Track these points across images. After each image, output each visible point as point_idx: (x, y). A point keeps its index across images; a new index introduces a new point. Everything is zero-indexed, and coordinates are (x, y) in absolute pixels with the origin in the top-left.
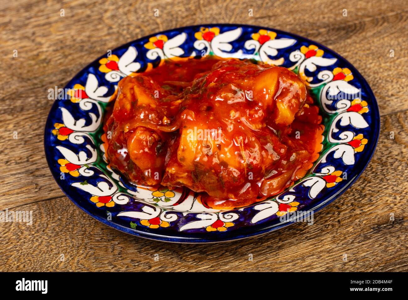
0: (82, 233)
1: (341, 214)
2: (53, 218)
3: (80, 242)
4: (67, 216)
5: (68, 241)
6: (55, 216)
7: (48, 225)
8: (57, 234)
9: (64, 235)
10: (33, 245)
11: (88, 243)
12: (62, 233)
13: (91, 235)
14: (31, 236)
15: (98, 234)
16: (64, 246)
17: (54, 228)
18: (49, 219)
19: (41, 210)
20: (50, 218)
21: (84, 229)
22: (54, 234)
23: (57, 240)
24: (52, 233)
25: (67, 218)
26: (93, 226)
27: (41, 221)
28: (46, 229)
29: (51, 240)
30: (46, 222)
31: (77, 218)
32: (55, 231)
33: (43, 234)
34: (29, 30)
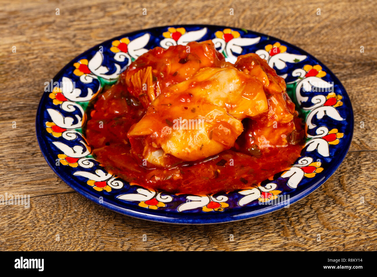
0: (96, 227)
1: (347, 237)
2: (69, 210)
3: (92, 235)
4: (83, 210)
5: (81, 233)
6: (72, 209)
7: (63, 216)
8: (71, 226)
9: (77, 227)
10: (47, 234)
11: (100, 237)
12: (76, 225)
13: (104, 230)
14: (46, 225)
15: (111, 229)
16: (76, 238)
17: (69, 220)
18: (65, 211)
19: (59, 202)
20: (67, 210)
21: (97, 223)
22: (68, 226)
23: (70, 231)
24: (67, 224)
25: (82, 212)
26: (106, 222)
27: (58, 212)
28: (61, 220)
29: (65, 231)
30: (62, 214)
31: (92, 212)
32: (69, 223)
33: (58, 224)
34: (71, 32)
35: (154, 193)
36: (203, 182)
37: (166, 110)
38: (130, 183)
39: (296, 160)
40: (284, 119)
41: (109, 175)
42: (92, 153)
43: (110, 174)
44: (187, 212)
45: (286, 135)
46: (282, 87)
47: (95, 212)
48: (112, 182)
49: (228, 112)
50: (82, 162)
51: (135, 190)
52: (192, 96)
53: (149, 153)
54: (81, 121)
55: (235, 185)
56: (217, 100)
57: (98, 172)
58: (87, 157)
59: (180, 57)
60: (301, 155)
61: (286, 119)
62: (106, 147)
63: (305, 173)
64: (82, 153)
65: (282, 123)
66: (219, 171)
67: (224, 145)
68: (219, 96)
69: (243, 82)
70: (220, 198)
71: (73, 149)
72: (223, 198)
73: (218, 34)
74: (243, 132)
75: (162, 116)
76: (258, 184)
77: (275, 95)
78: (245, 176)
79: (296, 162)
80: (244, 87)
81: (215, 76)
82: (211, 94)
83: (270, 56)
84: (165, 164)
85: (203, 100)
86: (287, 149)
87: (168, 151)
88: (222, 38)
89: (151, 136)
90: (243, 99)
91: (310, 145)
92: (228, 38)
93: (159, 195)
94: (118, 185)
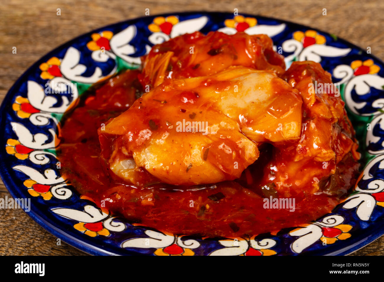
2: (5, 216)
4: (24, 220)
6: (9, 214)
9: (4, 239)
12: (4, 237)
13: (34, 251)
15: (44, 252)
20: (2, 215)
21: (32, 241)
25: (21, 222)
26: (44, 241)
31: (33, 225)
35: (105, 215)
36: (179, 216)
37: (157, 107)
38: (83, 195)
39: (321, 215)
40: (319, 155)
41: (61, 179)
42: (59, 147)
43: (64, 178)
44: (132, 250)
45: (319, 179)
46: (333, 112)
47: (37, 226)
48: (59, 188)
49: (241, 128)
50: (35, 156)
51: (82, 205)
52: (198, 96)
53: (117, 160)
54: (67, 105)
55: (219, 231)
56: (231, 109)
57: (47, 172)
58: (46, 150)
59: (212, 47)
60: (332, 211)
61: (322, 155)
62: (80, 143)
63: (323, 236)
64: (43, 144)
65: (316, 160)
66: (208, 206)
67: (223, 172)
68: (235, 104)
69: (276, 92)
70: (188, 242)
71: (33, 137)
72: (192, 244)
73: (298, 35)
74: (256, 160)
75: (148, 114)
76: (252, 236)
77: (315, 120)
78: (239, 221)
79: (320, 219)
80: (274, 99)
81: (241, 78)
82: (225, 99)
83: (355, 75)
84: (136, 181)
85: (210, 105)
86: (317, 199)
87: (140, 163)
88: (300, 41)
89: (122, 138)
90: (266, 115)
91: (352, 200)
92: (309, 42)
93: (110, 220)
94: (64, 195)
